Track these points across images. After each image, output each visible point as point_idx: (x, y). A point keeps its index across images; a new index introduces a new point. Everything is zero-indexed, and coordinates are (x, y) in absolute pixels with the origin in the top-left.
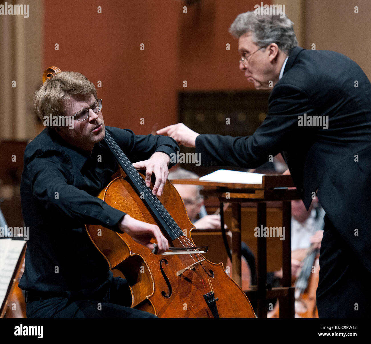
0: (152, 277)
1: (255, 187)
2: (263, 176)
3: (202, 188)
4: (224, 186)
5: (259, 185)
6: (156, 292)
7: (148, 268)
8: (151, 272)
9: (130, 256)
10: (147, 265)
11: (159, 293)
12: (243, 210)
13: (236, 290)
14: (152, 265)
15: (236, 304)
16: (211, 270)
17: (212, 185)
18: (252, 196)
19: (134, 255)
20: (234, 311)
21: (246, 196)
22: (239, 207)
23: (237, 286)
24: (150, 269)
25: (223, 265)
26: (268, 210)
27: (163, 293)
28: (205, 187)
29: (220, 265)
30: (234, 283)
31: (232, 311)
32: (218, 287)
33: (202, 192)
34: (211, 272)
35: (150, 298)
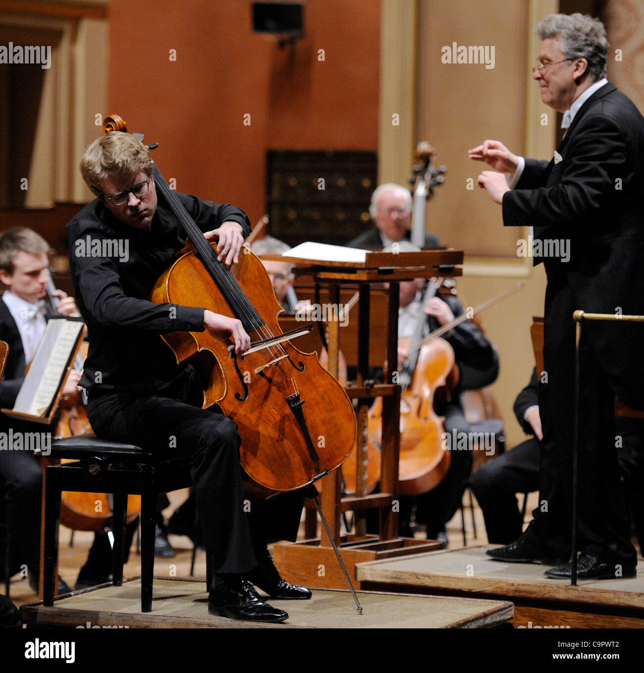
0: (224, 376)
1: (357, 266)
2: (367, 254)
3: (293, 266)
4: (320, 264)
5: (361, 264)
6: (228, 394)
7: (220, 365)
8: (223, 369)
9: (198, 352)
10: (219, 362)
11: (231, 395)
12: (342, 292)
13: (332, 384)
14: (225, 361)
15: (330, 401)
16: (302, 363)
17: (306, 263)
18: (353, 277)
19: (203, 351)
20: (326, 411)
21: (345, 276)
22: (338, 289)
23: (334, 379)
24: (222, 367)
25: (317, 354)
26: (372, 293)
27: (237, 396)
28: (297, 264)
29: (313, 355)
30: (330, 375)
31: (325, 412)
32: (308, 383)
33: (294, 271)
34: (301, 364)
35: (220, 403)
